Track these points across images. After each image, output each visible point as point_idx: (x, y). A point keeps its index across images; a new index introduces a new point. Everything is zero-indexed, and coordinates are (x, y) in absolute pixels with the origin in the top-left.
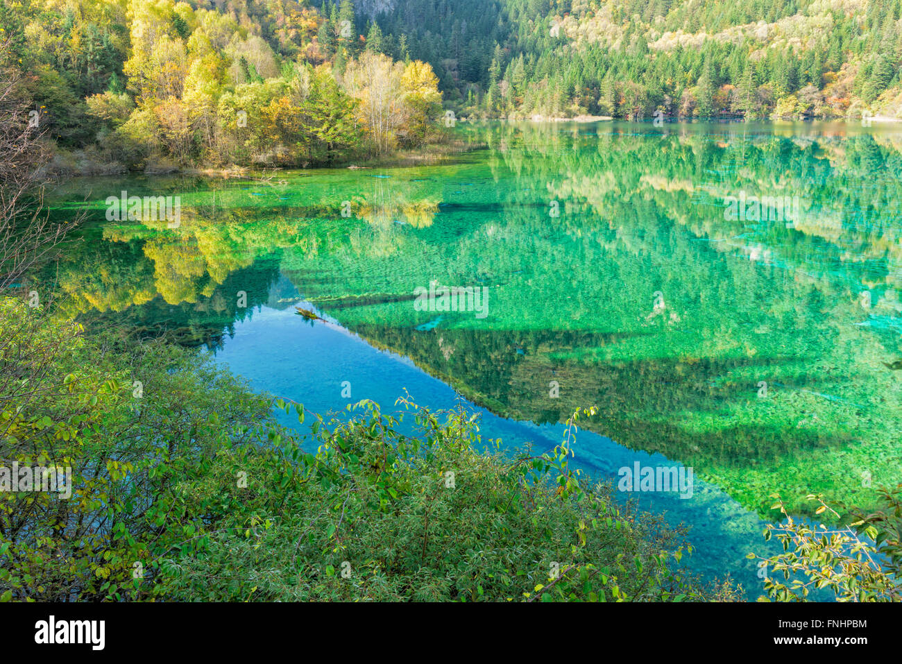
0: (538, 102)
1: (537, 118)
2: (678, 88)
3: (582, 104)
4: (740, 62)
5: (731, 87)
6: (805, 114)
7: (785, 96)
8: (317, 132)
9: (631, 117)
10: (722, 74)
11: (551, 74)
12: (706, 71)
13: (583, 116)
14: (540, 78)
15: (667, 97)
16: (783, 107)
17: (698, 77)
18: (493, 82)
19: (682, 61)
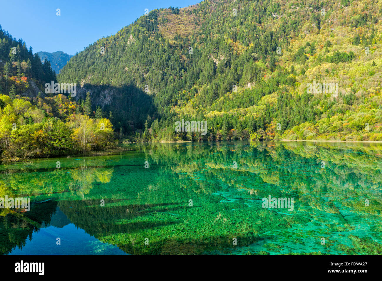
0: (163, 136)
1: (163, 141)
2: (215, 130)
3: (180, 136)
4: (236, 121)
5: (234, 130)
6: (259, 139)
7: (253, 133)
8: (53, 143)
9: (198, 141)
10: (230, 125)
11: (168, 126)
12: (224, 124)
13: (180, 141)
14: (165, 127)
15: (211, 134)
16: (253, 136)
17: (222, 127)
18: (146, 129)
19: (216, 121)
